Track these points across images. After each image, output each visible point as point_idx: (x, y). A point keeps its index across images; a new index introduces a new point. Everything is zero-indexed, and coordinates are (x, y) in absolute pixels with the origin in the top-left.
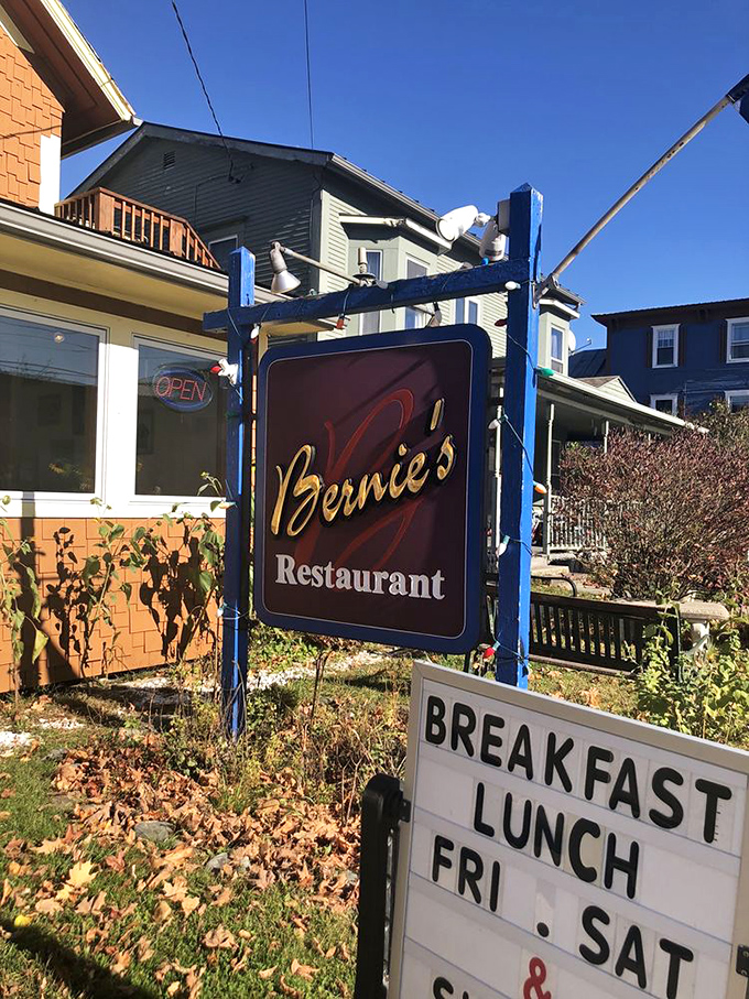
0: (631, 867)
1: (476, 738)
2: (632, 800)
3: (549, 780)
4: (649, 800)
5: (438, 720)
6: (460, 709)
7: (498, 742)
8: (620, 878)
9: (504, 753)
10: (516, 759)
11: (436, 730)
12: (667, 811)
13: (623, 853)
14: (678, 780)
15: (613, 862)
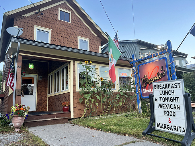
0: (174, 93)
1: (159, 87)
2: (173, 87)
3: (166, 88)
4: (174, 86)
5: (156, 87)
6: (157, 85)
7: (161, 87)
8: (173, 94)
9: (162, 87)
10: (163, 88)
11: (155, 88)
12: (176, 87)
13: (173, 92)
14: (176, 84)
15: (172, 93)
